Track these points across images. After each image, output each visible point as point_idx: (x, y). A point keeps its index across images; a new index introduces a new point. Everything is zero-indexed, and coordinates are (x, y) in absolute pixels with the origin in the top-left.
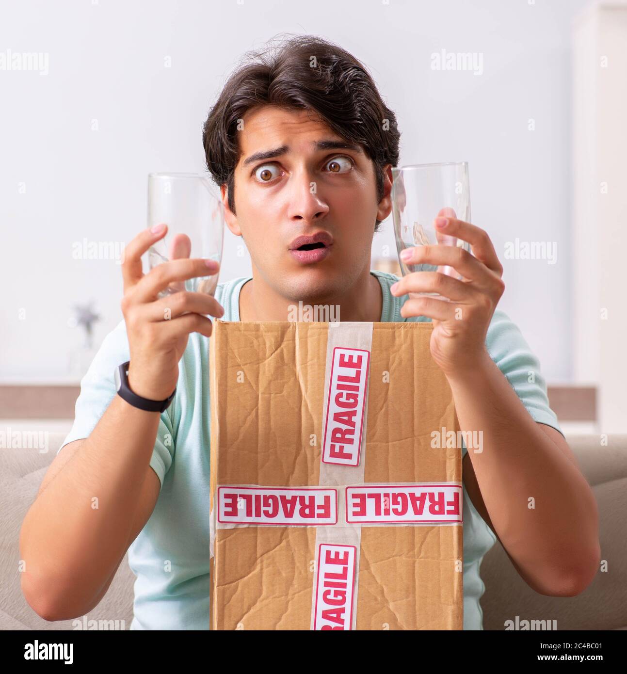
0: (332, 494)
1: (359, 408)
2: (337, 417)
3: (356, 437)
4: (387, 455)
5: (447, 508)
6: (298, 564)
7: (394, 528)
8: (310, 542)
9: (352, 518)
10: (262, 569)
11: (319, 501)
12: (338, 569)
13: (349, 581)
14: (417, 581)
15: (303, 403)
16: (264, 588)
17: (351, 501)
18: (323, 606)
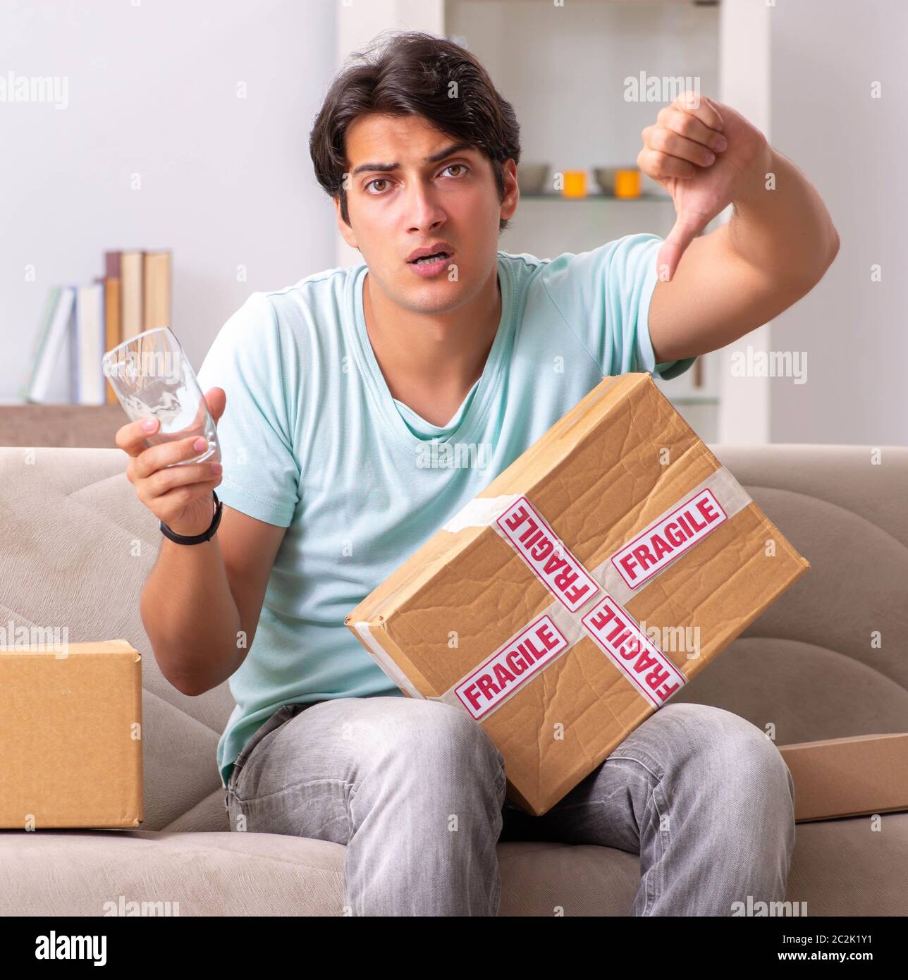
0: (593, 589)
1: (677, 550)
2: (655, 539)
3: (653, 568)
4: (660, 605)
5: (660, 688)
6: (516, 611)
7: (608, 661)
8: (540, 605)
9: (587, 621)
10: (487, 587)
11: (579, 584)
12: (540, 646)
13: (538, 663)
14: (584, 715)
15: (643, 501)
16: (476, 602)
17: (600, 609)
18: (502, 660)
